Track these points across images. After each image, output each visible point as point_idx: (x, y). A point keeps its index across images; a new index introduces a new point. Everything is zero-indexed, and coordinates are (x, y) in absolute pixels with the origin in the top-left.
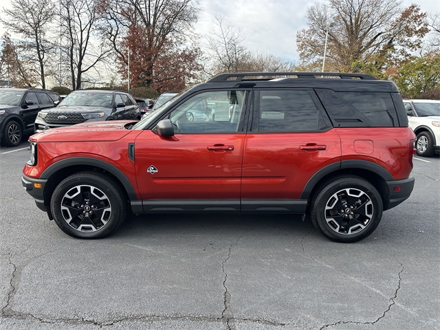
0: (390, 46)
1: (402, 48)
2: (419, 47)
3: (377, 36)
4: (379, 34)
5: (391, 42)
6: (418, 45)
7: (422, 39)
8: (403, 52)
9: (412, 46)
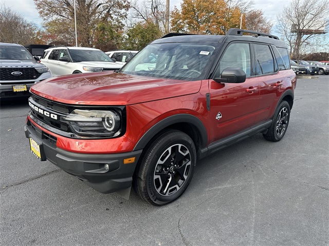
0: (108, 14)
1: (116, 17)
2: (126, 18)
3: (98, 6)
4: (100, 5)
5: (109, 11)
6: (125, 16)
7: (127, 12)
8: (118, 21)
9: (121, 16)
